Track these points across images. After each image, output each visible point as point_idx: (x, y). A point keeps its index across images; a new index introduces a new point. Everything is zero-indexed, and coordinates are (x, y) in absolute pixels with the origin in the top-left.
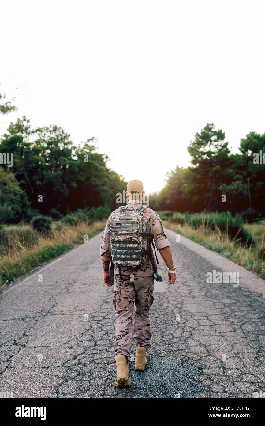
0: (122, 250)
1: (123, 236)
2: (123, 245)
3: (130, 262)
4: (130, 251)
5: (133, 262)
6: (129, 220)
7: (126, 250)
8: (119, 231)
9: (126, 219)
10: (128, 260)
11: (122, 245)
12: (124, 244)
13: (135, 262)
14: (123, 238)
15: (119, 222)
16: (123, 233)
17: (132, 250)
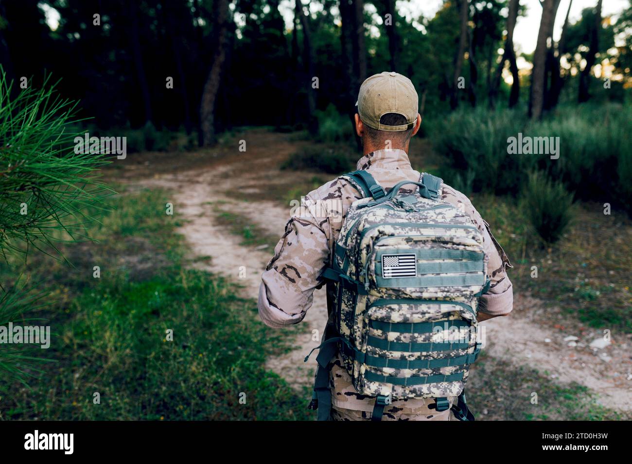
0: (406, 354)
1: (424, 307)
2: (416, 335)
3: (429, 389)
4: (438, 355)
5: (438, 388)
6: (446, 243)
7: (424, 353)
8: (413, 289)
9: (434, 241)
10: (423, 383)
11: (413, 338)
12: (420, 333)
13: (445, 389)
14: (423, 313)
15: (406, 251)
16: (425, 295)
17: (447, 352)
